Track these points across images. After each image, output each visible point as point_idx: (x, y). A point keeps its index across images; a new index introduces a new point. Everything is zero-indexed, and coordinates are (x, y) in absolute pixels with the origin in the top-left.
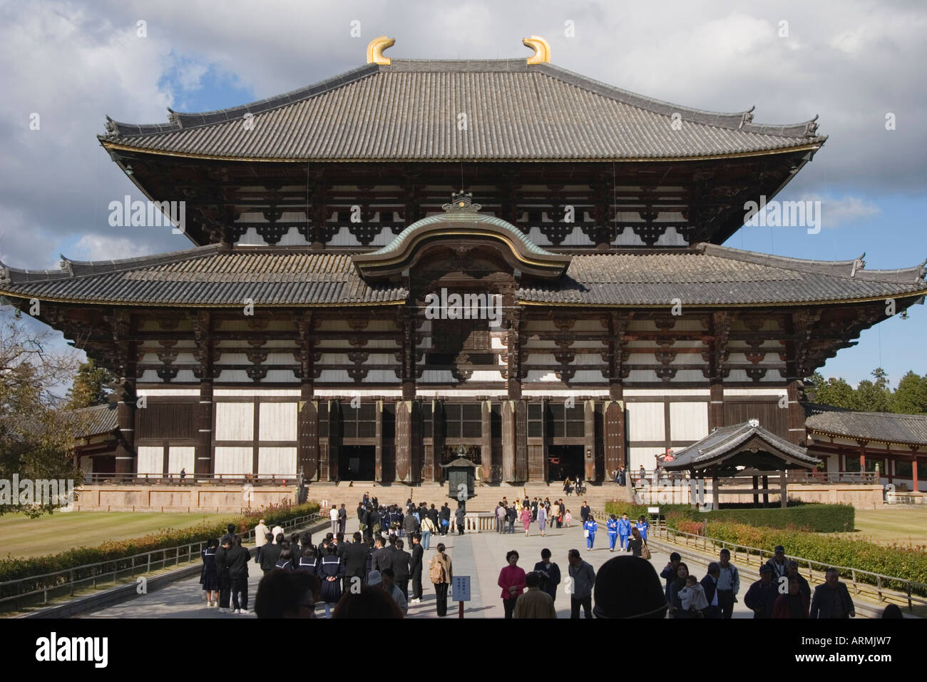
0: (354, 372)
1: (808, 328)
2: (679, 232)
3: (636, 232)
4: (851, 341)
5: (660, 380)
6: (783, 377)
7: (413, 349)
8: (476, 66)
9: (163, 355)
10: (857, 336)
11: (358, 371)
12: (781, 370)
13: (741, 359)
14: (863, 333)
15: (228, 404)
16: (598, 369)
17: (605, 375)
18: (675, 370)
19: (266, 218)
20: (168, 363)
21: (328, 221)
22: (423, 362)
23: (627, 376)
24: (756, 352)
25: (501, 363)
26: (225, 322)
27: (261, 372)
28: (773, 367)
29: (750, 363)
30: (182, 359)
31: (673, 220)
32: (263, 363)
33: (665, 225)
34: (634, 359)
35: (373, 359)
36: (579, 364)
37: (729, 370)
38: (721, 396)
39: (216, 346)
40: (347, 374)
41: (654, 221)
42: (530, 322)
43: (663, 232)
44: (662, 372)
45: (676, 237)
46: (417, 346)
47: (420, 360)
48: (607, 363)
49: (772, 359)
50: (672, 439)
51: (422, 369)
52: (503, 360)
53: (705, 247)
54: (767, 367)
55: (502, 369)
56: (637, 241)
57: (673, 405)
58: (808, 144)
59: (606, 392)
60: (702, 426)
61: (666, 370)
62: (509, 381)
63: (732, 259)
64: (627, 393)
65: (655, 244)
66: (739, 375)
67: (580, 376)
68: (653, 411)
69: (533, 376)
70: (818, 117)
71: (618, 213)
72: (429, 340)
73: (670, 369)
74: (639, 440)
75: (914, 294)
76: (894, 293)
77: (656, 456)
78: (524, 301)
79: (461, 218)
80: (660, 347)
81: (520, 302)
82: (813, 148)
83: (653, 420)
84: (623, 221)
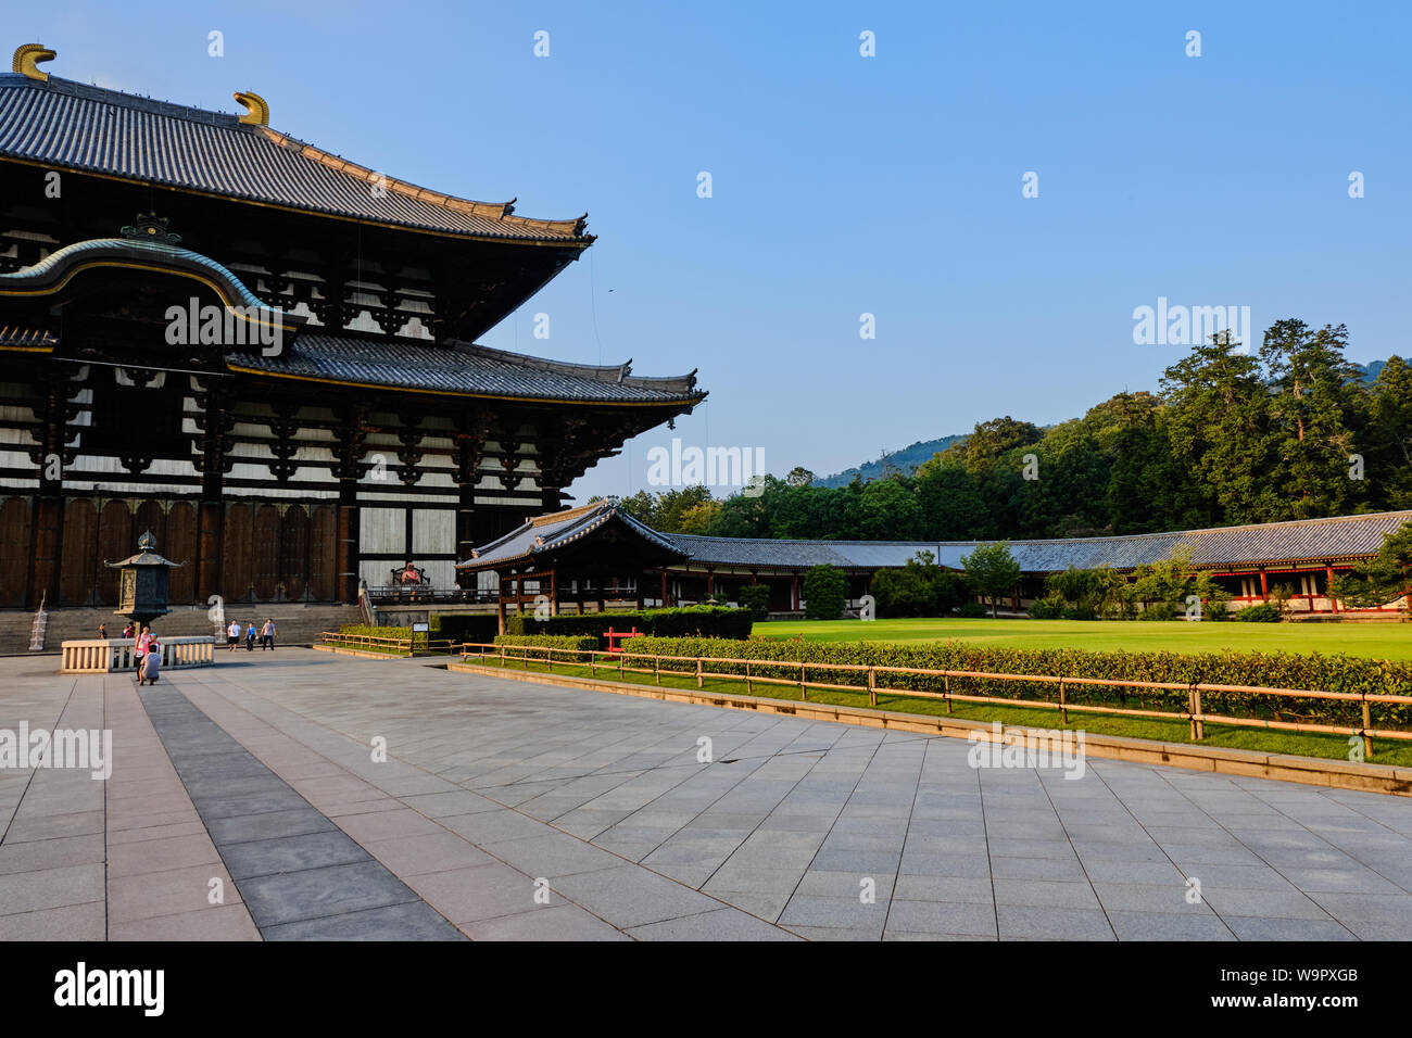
1: (573, 433)
2: (424, 324)
3: (374, 318)
4: (614, 450)
5: (403, 483)
7: (61, 425)
10: (621, 445)
12: (537, 479)
13: (494, 464)
14: (626, 442)
16: (327, 467)
17: (335, 474)
18: (420, 472)
22: (77, 444)
23: (362, 477)
24: (511, 457)
25: (194, 451)
28: (530, 475)
29: (504, 469)
31: (418, 310)
33: (409, 315)
34: (372, 458)
36: (302, 459)
37: (482, 476)
38: (471, 505)
41: (396, 308)
43: (406, 322)
44: (405, 474)
45: (420, 329)
46: (68, 423)
47: (72, 440)
48: (339, 460)
49: (527, 466)
50: (414, 551)
51: (74, 453)
52: (198, 448)
53: (454, 343)
54: (523, 475)
55: (196, 460)
56: (376, 328)
57: (417, 513)
58: (577, 240)
59: (336, 495)
60: (448, 537)
61: (410, 473)
62: (205, 475)
63: (485, 357)
64: (361, 496)
65: (396, 334)
66: (492, 483)
67: (303, 474)
68: (392, 519)
69: (239, 471)
70: (587, 215)
71: (355, 294)
72: (88, 415)
73: (415, 471)
74: (375, 552)
75: (683, 403)
76: (666, 400)
77: (393, 571)
78: (238, 366)
79: (151, 246)
80: (403, 444)
81: (233, 368)
82: (582, 245)
83: (392, 529)
84: (360, 303)
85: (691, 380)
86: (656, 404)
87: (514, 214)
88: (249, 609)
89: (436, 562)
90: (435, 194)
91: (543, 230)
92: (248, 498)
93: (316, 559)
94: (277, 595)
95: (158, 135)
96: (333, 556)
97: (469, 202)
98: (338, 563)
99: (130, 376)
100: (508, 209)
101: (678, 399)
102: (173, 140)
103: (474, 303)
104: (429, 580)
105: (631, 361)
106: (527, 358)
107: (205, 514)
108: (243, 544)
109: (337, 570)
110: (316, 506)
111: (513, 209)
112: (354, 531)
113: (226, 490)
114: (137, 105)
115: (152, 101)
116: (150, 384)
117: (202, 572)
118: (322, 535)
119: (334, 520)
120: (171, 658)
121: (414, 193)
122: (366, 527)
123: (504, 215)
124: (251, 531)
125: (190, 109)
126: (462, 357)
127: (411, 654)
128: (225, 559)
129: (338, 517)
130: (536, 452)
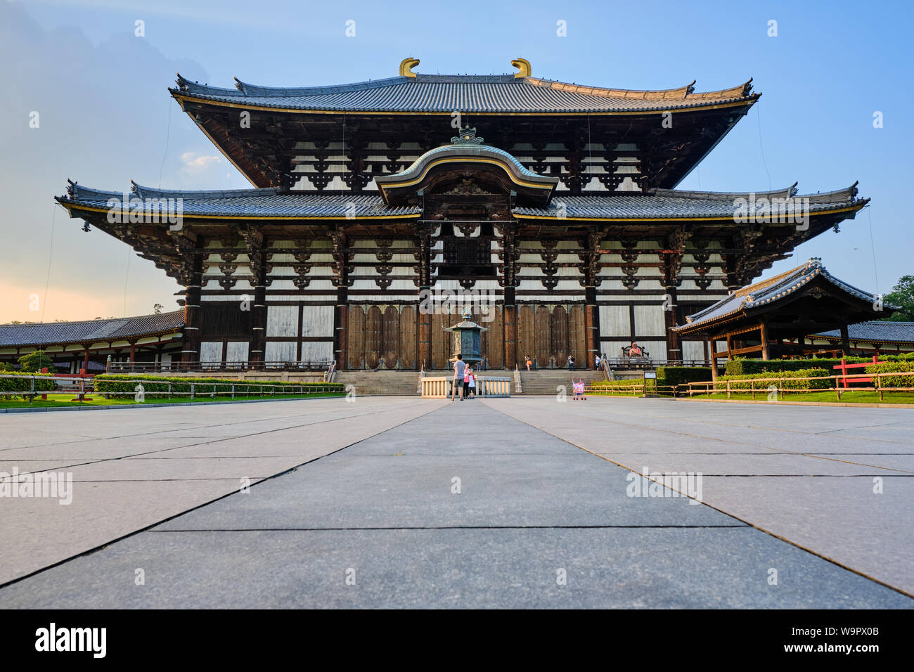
0: (381, 281)
1: (751, 242)
2: (634, 181)
3: (601, 181)
4: (786, 254)
5: (626, 288)
6: (725, 286)
7: (428, 263)
8: (478, 79)
9: (225, 268)
10: (793, 250)
11: (384, 280)
12: (723, 280)
13: (690, 271)
14: (797, 247)
15: (278, 307)
16: (576, 279)
17: (582, 284)
18: (638, 280)
19: (316, 169)
20: (228, 274)
21: (364, 171)
22: (436, 274)
23: (599, 285)
24: (703, 265)
25: (499, 274)
26: (276, 242)
27: (305, 281)
28: (718, 278)
29: (698, 275)
30: (241, 271)
31: (629, 172)
32: (306, 275)
33: (623, 176)
34: (604, 272)
35: (396, 271)
36: (561, 275)
37: (681, 280)
39: (268, 261)
40: (375, 283)
41: (615, 173)
42: (522, 242)
43: (622, 181)
44: (627, 282)
45: (631, 184)
46: (432, 261)
47: (434, 272)
48: (584, 275)
49: (716, 271)
50: (636, 335)
51: (435, 279)
52: (501, 272)
53: (656, 190)
54: (712, 278)
55: (499, 279)
56: (602, 188)
57: (636, 308)
58: (745, 100)
59: (583, 298)
60: (660, 325)
61: (631, 280)
62: (505, 289)
63: (678, 197)
64: (599, 298)
65: (616, 190)
66: (689, 285)
67: (562, 285)
68: (621, 313)
69: (524, 285)
70: (752, 79)
71: (588, 167)
72: (441, 256)
73: (634, 279)
74: (611, 336)
75: (847, 210)
76: (831, 209)
77: (623, 348)
78: (519, 214)
79: (467, 147)
80: (625, 262)
81: (516, 216)
82: (749, 103)
83: (621, 319)
84: (591, 172)
85: (853, 191)
86: (822, 213)
87: (694, 92)
88: (535, 372)
89: (652, 342)
90: (637, 92)
91: (718, 98)
92: (530, 302)
93: (573, 340)
94: (550, 364)
95: (471, 93)
96: (584, 339)
97: (661, 92)
98: (587, 344)
99: (462, 231)
100: (690, 90)
101: (842, 207)
102: (479, 94)
103: (668, 161)
104: (648, 354)
105: (797, 184)
106: (710, 194)
107: (506, 313)
108: (529, 331)
109: (587, 348)
110: (571, 306)
111: (693, 89)
112: (596, 322)
113: (517, 298)
114: (460, 80)
115: (468, 76)
116: (472, 235)
117: (507, 349)
118: (576, 325)
119: (583, 314)
120: (483, 391)
121: (622, 95)
122: (604, 320)
123: (687, 94)
124: (533, 323)
125: (488, 76)
126: (662, 199)
127: (644, 395)
128: (519, 341)
129: (585, 313)
130: (722, 261)
